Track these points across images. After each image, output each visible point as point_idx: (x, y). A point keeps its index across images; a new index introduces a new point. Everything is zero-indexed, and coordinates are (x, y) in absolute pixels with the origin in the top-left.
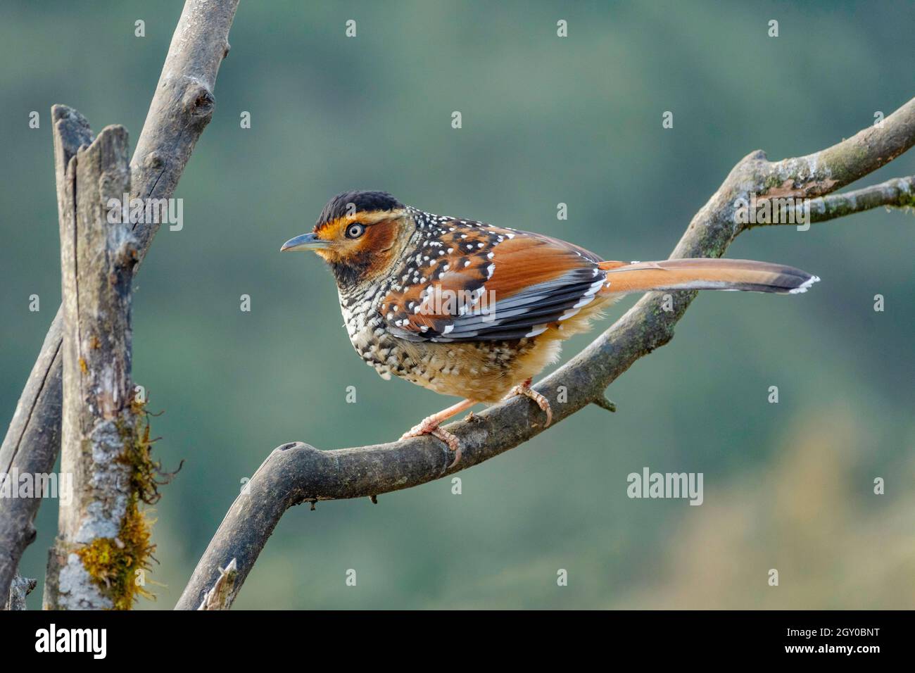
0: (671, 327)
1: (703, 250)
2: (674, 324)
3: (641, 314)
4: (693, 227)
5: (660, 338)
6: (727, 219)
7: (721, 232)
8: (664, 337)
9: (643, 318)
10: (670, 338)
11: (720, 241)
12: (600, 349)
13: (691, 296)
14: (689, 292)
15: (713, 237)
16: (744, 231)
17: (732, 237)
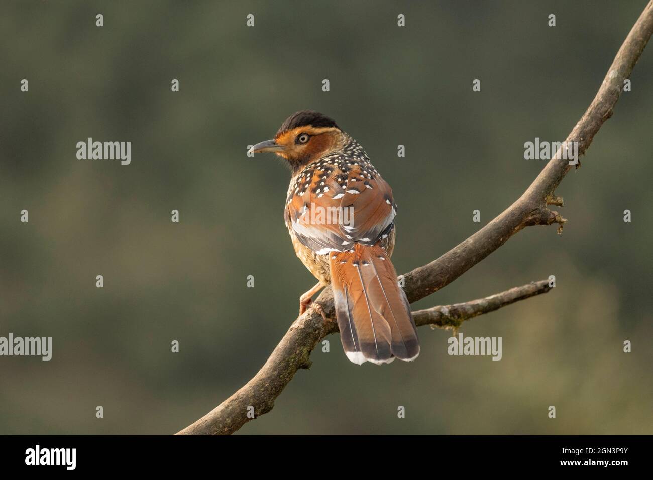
0: (272, 400)
1: (298, 347)
2: (275, 398)
3: (251, 390)
4: (291, 330)
5: (263, 408)
6: (316, 325)
7: (311, 335)
8: (267, 408)
9: (252, 393)
10: (271, 408)
11: (310, 341)
12: (220, 413)
13: (287, 379)
14: (286, 376)
15: (306, 338)
16: (328, 335)
17: (319, 339)
